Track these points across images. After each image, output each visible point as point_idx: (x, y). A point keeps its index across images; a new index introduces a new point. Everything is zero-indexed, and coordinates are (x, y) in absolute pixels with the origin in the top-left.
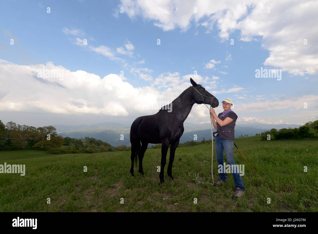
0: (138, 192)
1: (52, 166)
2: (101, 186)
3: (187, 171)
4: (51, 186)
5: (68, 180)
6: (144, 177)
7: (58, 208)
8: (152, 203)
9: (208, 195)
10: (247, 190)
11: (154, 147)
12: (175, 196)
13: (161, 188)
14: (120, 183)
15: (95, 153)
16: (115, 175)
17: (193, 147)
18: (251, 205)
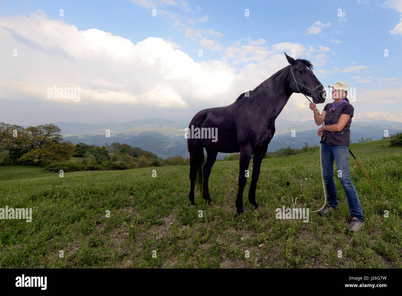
0: (202, 230)
1: (53, 192)
2: (140, 223)
3: (279, 195)
4: (52, 225)
5: (83, 215)
6: (211, 206)
7: (65, 260)
8: (224, 246)
9: (311, 230)
10: (368, 220)
11: (228, 157)
12: (260, 233)
13: (239, 222)
14: (171, 216)
15: (129, 169)
16: (164, 204)
17: (289, 157)
18: (372, 242)
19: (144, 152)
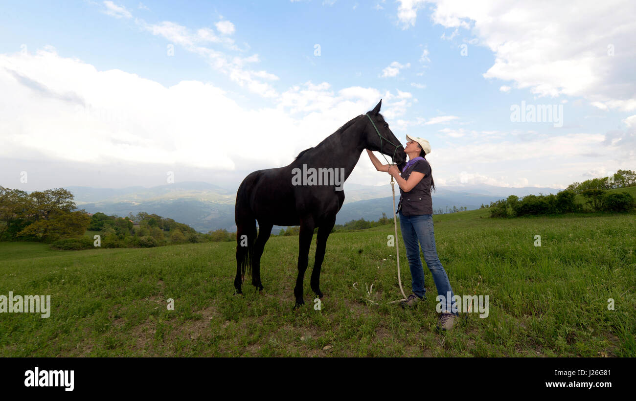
0: (250, 327)
1: (61, 276)
2: (170, 317)
3: (349, 281)
4: (58, 320)
5: (99, 306)
6: (263, 295)
8: (279, 349)
9: (391, 327)
11: (285, 232)
12: (325, 331)
13: (298, 316)
14: (211, 308)
15: (159, 246)
16: (202, 293)
17: (362, 231)
18: (470, 343)
19: (178, 225)
